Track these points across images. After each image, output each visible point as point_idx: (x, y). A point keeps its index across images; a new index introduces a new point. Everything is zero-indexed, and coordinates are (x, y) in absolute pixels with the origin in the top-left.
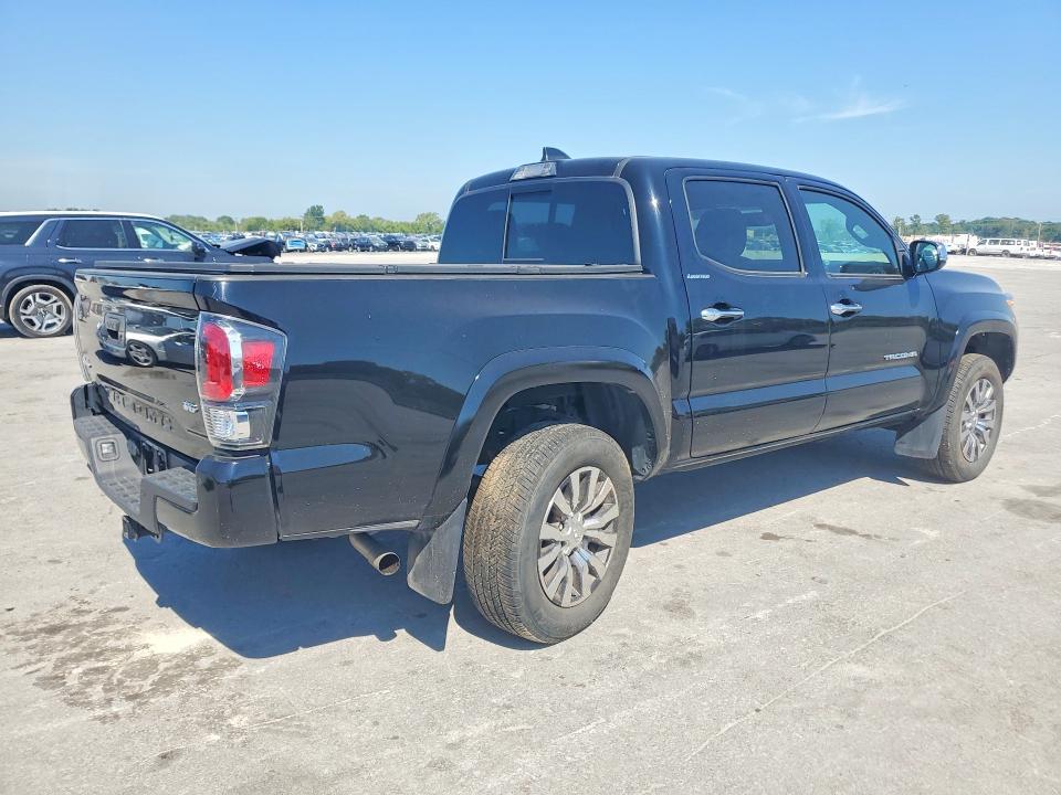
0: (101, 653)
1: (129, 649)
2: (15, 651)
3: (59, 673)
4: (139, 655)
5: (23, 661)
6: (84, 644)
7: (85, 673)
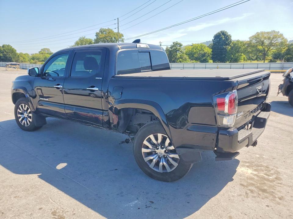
0: (262, 178)
1: (255, 175)
2: (278, 191)
3: (275, 179)
4: (255, 173)
5: (279, 188)
6: (262, 182)
7: (270, 176)
